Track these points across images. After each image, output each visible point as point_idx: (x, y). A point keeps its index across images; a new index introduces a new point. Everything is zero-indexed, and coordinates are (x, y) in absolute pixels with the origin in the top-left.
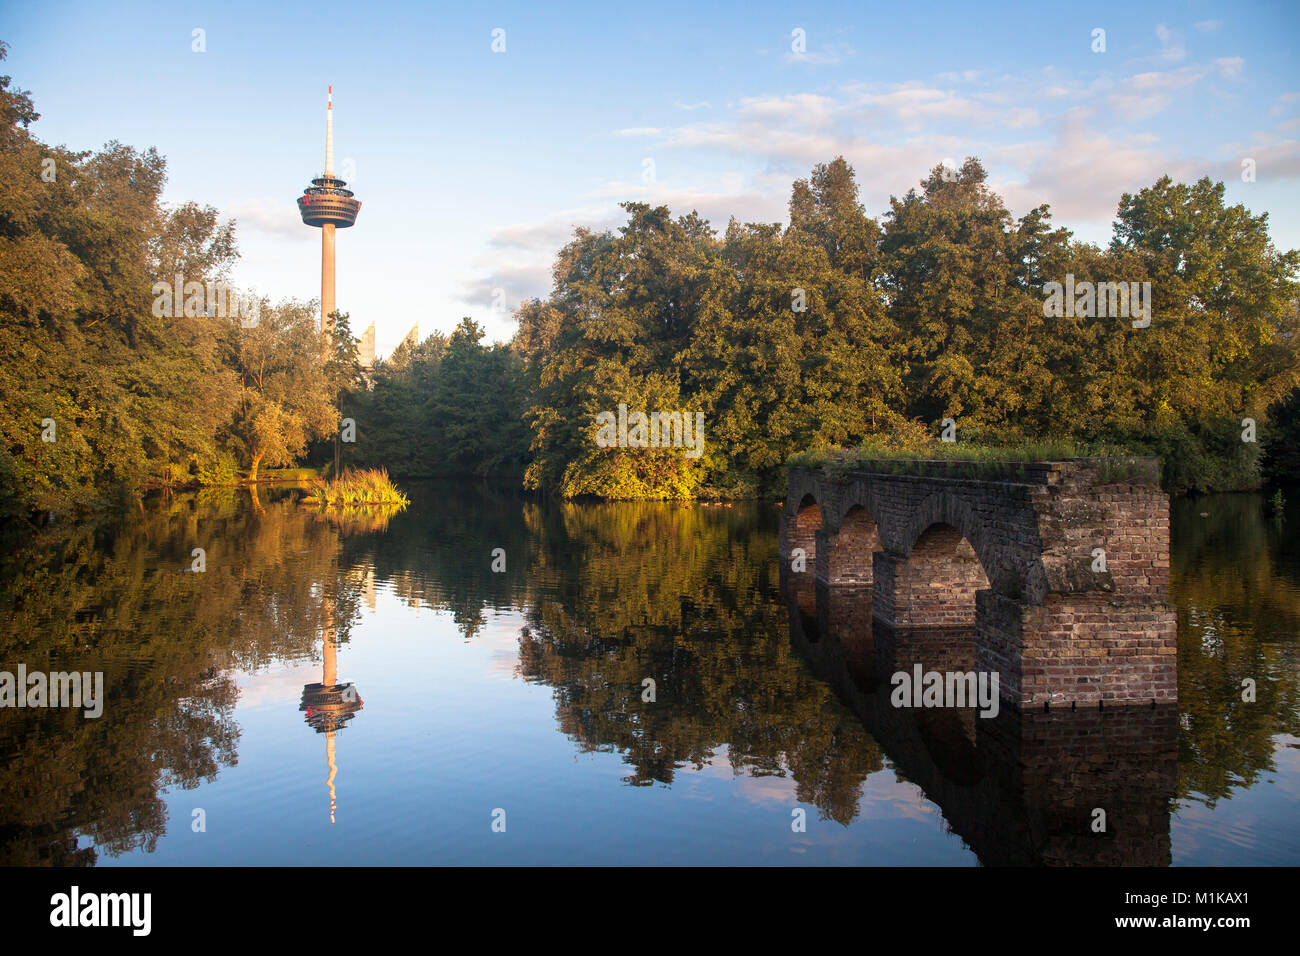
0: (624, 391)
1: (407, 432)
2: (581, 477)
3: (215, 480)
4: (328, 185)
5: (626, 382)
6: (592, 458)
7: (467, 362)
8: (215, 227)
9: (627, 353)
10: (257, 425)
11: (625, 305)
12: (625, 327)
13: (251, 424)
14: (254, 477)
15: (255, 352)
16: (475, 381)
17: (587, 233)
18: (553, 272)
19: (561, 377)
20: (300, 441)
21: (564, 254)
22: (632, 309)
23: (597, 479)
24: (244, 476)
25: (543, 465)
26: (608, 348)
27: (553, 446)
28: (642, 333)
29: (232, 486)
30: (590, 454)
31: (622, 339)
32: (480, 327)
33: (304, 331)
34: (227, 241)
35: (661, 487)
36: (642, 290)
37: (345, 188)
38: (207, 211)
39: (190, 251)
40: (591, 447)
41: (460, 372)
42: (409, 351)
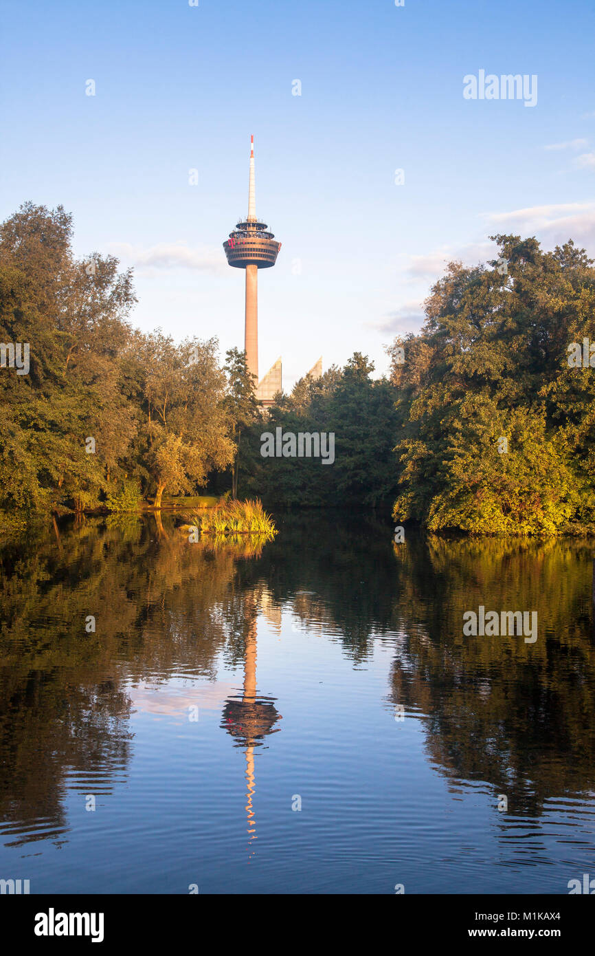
0: (489, 425)
1: (300, 463)
2: (446, 510)
3: (120, 507)
4: (251, 229)
5: (492, 416)
6: (456, 491)
7: (357, 395)
8: (115, 275)
9: (495, 386)
10: (158, 455)
11: (493, 338)
12: (493, 360)
13: (154, 455)
14: (158, 505)
15: (159, 388)
16: (364, 414)
17: (459, 267)
18: (425, 308)
19: (430, 411)
20: (199, 471)
21: (437, 289)
22: (500, 342)
23: (461, 512)
24: (151, 503)
25: (411, 498)
26: (476, 382)
27: (421, 479)
28: (511, 367)
29: (136, 512)
30: (453, 488)
31: (488, 372)
32: (370, 361)
33: (205, 368)
34: (127, 288)
35: (526, 522)
36: (511, 324)
37: (266, 230)
38: (109, 261)
39: (94, 298)
40: (455, 481)
41: (350, 405)
42: (308, 385)
